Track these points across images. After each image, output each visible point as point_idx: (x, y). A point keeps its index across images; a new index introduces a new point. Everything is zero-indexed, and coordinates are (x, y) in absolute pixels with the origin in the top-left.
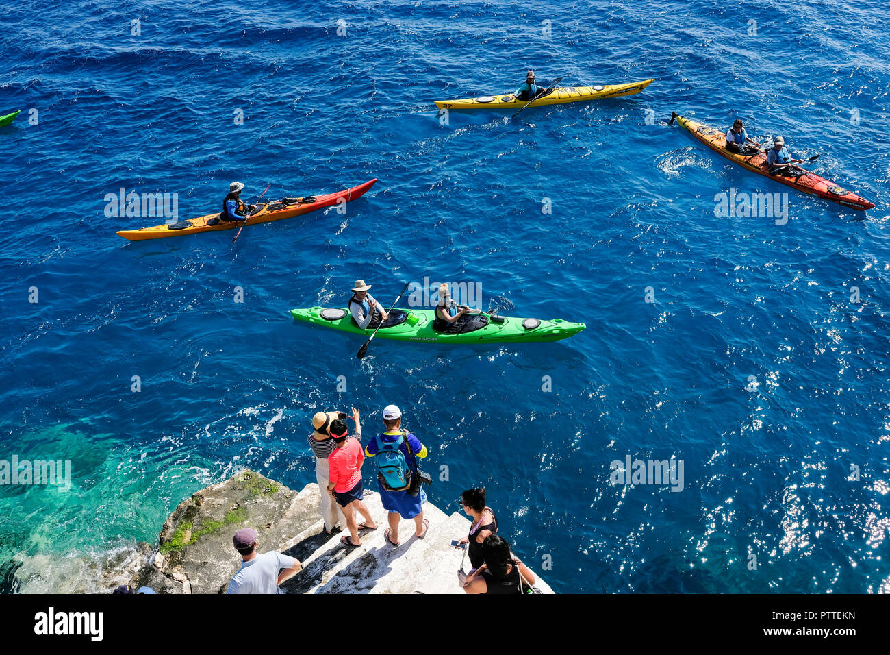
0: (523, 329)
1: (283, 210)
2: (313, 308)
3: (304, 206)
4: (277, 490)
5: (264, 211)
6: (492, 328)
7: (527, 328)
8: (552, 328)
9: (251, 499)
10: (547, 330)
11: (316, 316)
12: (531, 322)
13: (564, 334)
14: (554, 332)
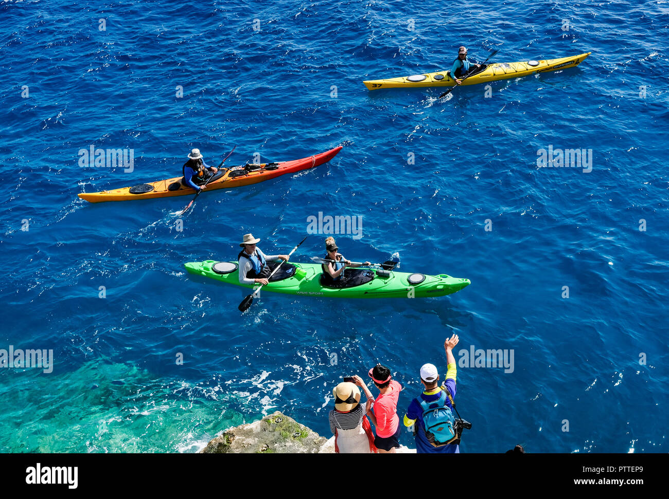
0: (408, 284)
1: (245, 177)
2: (205, 262)
3: (266, 172)
4: (306, 435)
5: (226, 177)
6: (377, 284)
7: (411, 283)
8: (436, 283)
9: (280, 442)
10: (431, 285)
11: (208, 269)
12: (417, 277)
13: (447, 289)
14: (439, 287)
